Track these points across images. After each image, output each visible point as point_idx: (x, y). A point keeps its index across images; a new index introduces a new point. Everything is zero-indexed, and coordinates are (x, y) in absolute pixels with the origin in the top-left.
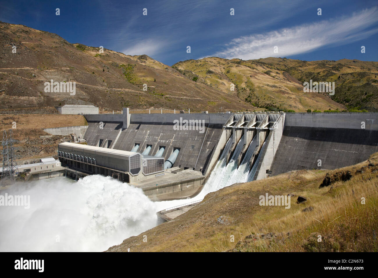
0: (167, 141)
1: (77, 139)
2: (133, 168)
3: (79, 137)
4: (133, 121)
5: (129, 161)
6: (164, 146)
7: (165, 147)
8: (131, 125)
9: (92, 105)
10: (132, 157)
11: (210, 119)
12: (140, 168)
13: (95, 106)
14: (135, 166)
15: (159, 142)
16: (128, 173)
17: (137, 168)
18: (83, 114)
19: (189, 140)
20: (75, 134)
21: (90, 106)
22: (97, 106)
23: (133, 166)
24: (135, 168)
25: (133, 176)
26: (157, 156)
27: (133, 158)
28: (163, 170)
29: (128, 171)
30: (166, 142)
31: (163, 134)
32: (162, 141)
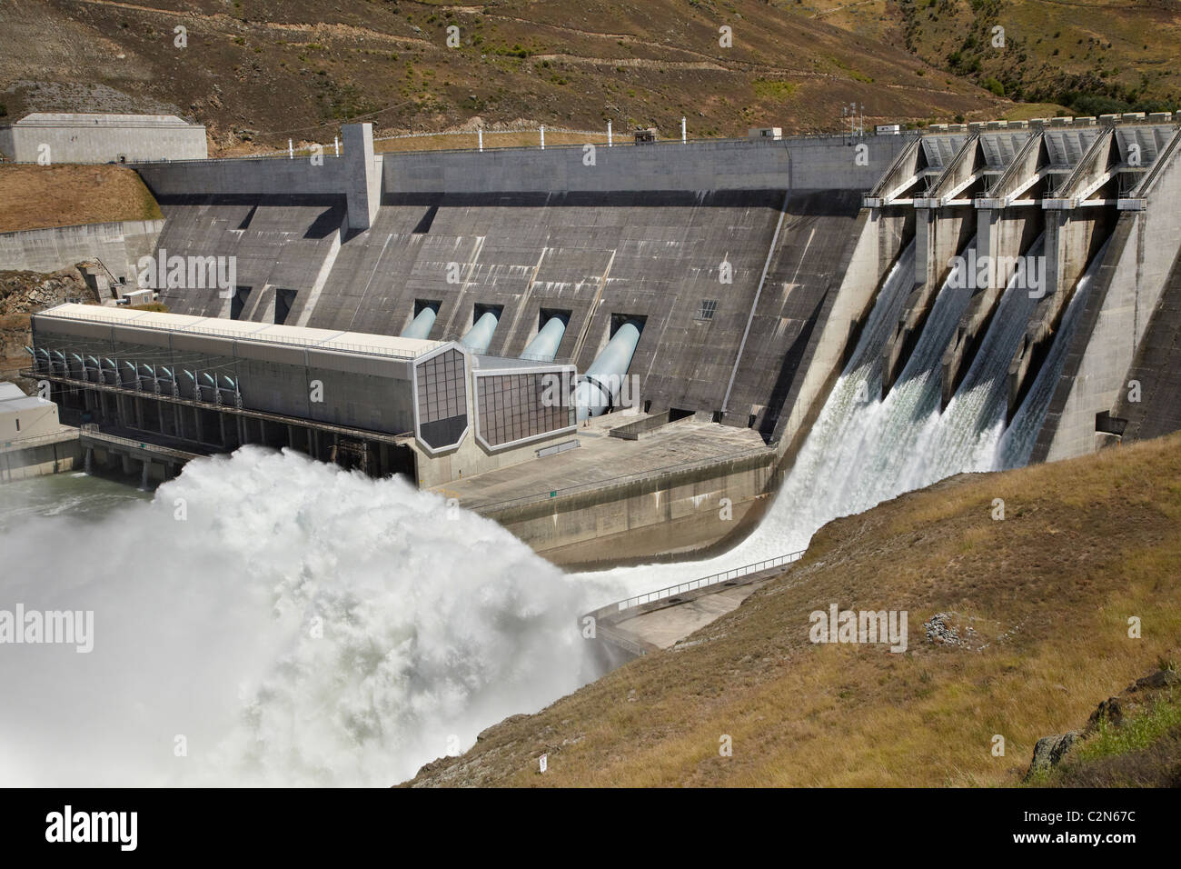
0: (578, 286)
1: (114, 290)
2: (433, 418)
3: (122, 280)
4: (396, 188)
5: (411, 382)
6: (566, 307)
7: (570, 312)
8: (389, 209)
9: (170, 112)
10: (425, 365)
11: (791, 167)
12: (464, 417)
13: (183, 116)
14: (443, 406)
15: (536, 291)
16: (411, 442)
17: (453, 414)
18: (129, 159)
19: (690, 274)
20: (101, 265)
21: (159, 118)
22: (198, 120)
23: (433, 408)
24: (443, 416)
25: (431, 456)
26: (534, 358)
27: (431, 370)
28: (572, 421)
29: (407, 430)
30: (573, 288)
31: (556, 255)
32: (549, 284)
